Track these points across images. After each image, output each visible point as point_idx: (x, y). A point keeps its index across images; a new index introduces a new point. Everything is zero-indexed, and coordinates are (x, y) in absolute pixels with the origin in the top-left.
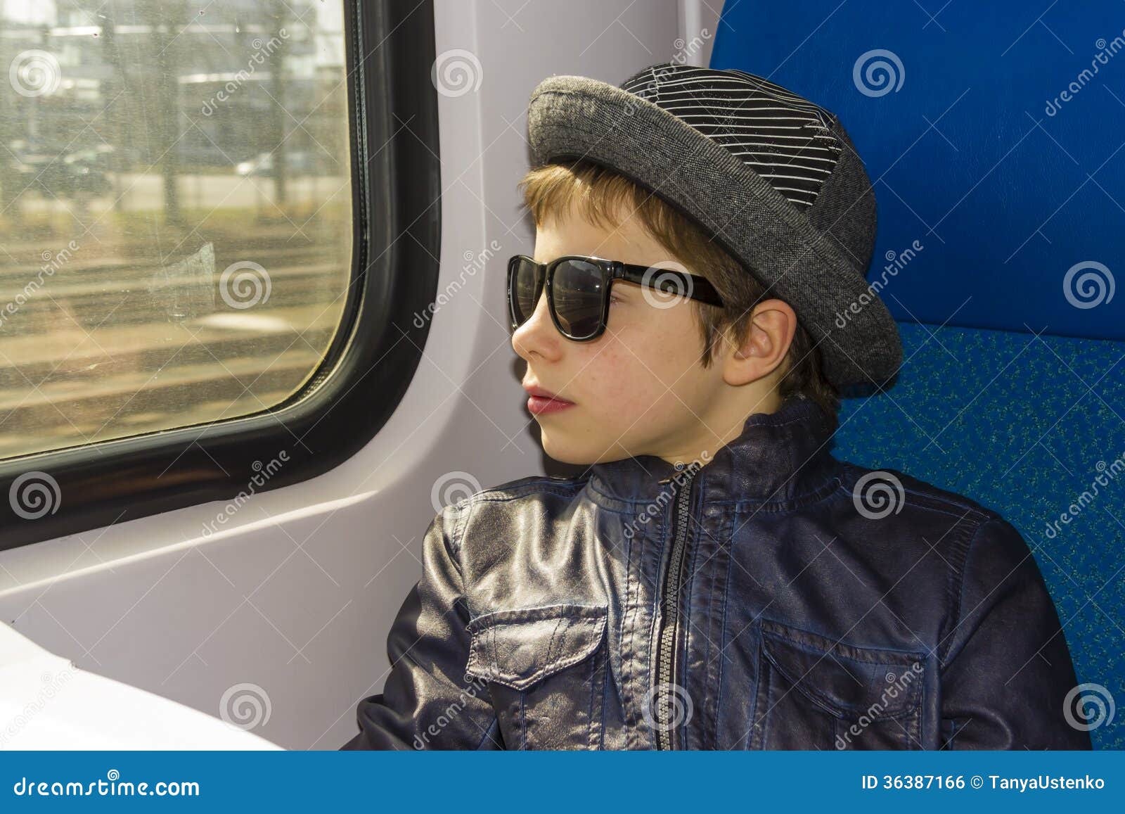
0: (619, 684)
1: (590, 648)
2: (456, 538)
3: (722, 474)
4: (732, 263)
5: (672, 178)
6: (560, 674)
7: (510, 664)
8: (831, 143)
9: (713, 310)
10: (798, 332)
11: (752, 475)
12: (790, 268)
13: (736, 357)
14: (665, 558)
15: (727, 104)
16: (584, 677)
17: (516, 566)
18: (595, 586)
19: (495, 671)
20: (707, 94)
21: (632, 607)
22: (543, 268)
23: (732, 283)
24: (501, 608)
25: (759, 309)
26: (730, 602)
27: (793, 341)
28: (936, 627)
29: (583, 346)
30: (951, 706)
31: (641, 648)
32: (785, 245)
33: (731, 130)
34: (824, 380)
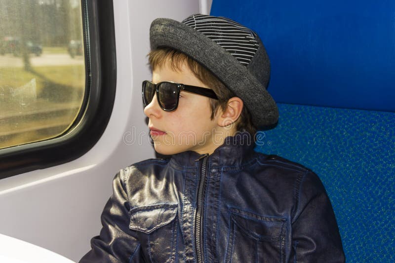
0: (182, 231)
1: (172, 219)
2: (125, 181)
3: (217, 158)
4: (221, 84)
5: (202, 55)
6: (162, 227)
7: (145, 225)
8: (256, 43)
9: (215, 100)
10: (244, 108)
11: (227, 158)
12: (241, 86)
13: (222, 117)
14: (198, 187)
15: (219, 29)
16: (170, 229)
17: (146, 191)
18: (173, 197)
19: (139, 227)
20: (213, 25)
21: (186, 204)
22: (155, 85)
23: (221, 91)
24: (141, 205)
25: (230, 100)
26: (220, 202)
27: (242, 111)
28: (290, 209)
29: (169, 113)
30: (295, 236)
31: (190, 218)
32: (239, 78)
33: (221, 38)
34: (252, 124)
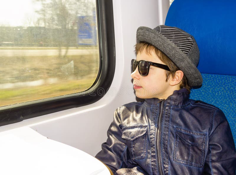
0: (150, 139)
1: (144, 133)
2: (120, 113)
3: (169, 101)
4: (172, 63)
5: (162, 47)
6: (139, 138)
7: (130, 136)
8: (192, 42)
9: (169, 72)
10: (184, 77)
11: (174, 101)
12: (182, 65)
13: (172, 80)
14: (158, 117)
15: (173, 33)
16: (143, 138)
17: (131, 118)
18: (145, 121)
19: (127, 137)
20: (170, 31)
21: (152, 125)
22: (138, 62)
23: (172, 67)
24: (128, 126)
25: (177, 72)
26: (170, 124)
27: (183, 78)
28: (208, 129)
29: (144, 77)
30: (211, 143)
31: (154, 133)
32: (182, 60)
33: (174, 38)
34: (188, 85)
